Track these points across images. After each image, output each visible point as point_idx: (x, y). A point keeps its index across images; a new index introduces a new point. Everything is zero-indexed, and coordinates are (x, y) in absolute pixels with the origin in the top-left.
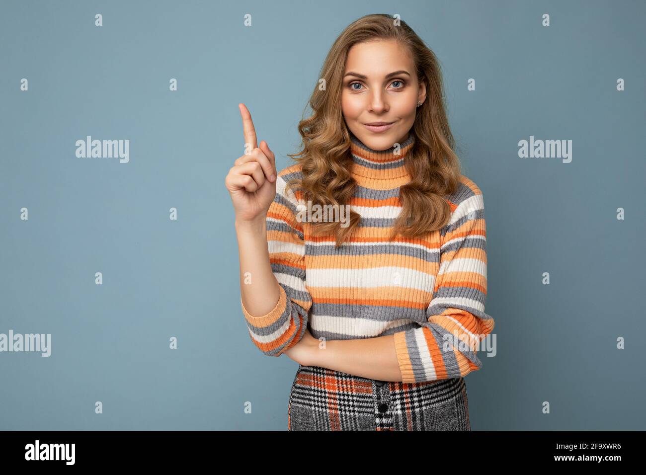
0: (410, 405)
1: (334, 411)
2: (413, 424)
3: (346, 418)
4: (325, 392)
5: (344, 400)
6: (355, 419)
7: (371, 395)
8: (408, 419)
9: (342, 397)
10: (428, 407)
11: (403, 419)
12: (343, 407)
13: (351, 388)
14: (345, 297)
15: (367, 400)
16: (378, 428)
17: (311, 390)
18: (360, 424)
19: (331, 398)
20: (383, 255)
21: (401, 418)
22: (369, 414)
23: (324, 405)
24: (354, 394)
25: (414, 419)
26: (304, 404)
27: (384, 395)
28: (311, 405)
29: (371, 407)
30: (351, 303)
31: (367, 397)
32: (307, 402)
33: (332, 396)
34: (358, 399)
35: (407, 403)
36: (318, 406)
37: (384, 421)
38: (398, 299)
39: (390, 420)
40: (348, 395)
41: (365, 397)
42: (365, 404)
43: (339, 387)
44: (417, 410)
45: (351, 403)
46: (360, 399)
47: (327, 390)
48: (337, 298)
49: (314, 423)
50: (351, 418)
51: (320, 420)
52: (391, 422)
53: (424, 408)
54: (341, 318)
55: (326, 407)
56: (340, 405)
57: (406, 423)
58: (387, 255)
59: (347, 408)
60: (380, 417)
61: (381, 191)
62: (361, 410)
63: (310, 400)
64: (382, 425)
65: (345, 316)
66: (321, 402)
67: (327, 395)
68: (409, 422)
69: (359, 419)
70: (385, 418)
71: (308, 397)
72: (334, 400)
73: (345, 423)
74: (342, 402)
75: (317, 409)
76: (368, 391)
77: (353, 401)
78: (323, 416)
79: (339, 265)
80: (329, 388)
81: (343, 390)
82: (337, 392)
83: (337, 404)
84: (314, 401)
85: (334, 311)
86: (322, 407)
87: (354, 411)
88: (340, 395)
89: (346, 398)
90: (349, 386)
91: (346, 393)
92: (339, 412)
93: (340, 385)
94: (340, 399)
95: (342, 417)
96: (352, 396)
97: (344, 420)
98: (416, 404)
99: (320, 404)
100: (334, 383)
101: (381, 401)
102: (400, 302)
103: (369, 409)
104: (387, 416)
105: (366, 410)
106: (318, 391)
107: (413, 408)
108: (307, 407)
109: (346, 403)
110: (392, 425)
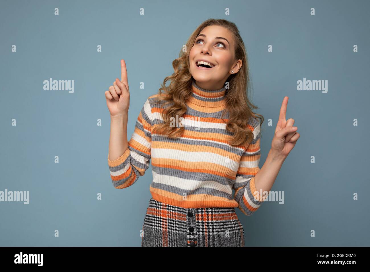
0: (207, 230)
1: (165, 229)
2: (208, 241)
3: (171, 233)
4: (161, 218)
5: (171, 223)
6: (176, 234)
7: (186, 222)
8: (205, 238)
9: (170, 222)
10: (218, 233)
11: (203, 237)
12: (170, 227)
13: (175, 217)
14: (177, 166)
15: (183, 224)
16: (188, 241)
17: (153, 217)
18: (179, 238)
19: (164, 222)
20: (203, 146)
21: (201, 237)
22: (184, 233)
23: (159, 225)
24: (177, 220)
25: (209, 239)
26: (149, 225)
27: (192, 222)
28: (152, 226)
29: (185, 229)
30: (181, 170)
31: (183, 223)
32: (150, 223)
33: (165, 220)
34: (179, 223)
35: (206, 229)
36: (156, 226)
37: (192, 237)
38: (209, 169)
39: (195, 237)
40: (173, 221)
41: (182, 222)
42: (182, 227)
43: (168, 215)
44: (211, 233)
45: (175, 225)
46: (180, 224)
47: (162, 217)
48: (173, 165)
49: (154, 236)
50: (174, 234)
51: (157, 234)
52: (195, 238)
53: (215, 233)
54: (174, 177)
55: (160, 227)
56: (169, 226)
57: (204, 240)
58: (205, 146)
59: (172, 228)
60: (190, 234)
61: (205, 113)
62: (180, 229)
63: (152, 222)
64: (190, 239)
65: (177, 176)
66: (158, 224)
67: (162, 220)
68: (206, 239)
69: (178, 235)
70: (192, 235)
71: (151, 221)
72: (166, 223)
73: (170, 236)
74: (170, 224)
75: (156, 228)
76: (184, 219)
77: (176, 224)
78: (159, 232)
79: (176, 148)
80: (163, 216)
81: (171, 217)
82: (167, 218)
83: (167, 225)
84: (154, 223)
85: (171, 173)
86: (159, 227)
87: (176, 230)
88: (169, 220)
89: (172, 222)
90: (174, 215)
91: (172, 219)
92: (168, 230)
93: (169, 215)
94: (169, 223)
95: (169, 233)
96: (176, 221)
97: (170, 234)
98: (211, 230)
99: (157, 225)
100: (166, 213)
101: (191, 225)
102: (210, 171)
103: (184, 229)
104: (194, 234)
105: (182, 230)
106: (157, 218)
107: (209, 232)
108: (150, 227)
109: (172, 225)
110: (196, 239)
